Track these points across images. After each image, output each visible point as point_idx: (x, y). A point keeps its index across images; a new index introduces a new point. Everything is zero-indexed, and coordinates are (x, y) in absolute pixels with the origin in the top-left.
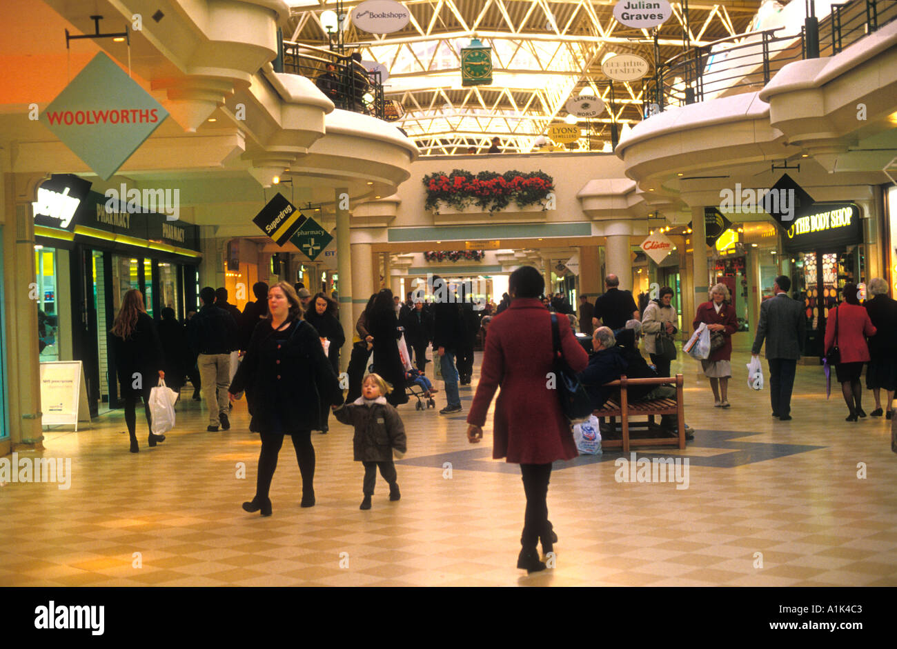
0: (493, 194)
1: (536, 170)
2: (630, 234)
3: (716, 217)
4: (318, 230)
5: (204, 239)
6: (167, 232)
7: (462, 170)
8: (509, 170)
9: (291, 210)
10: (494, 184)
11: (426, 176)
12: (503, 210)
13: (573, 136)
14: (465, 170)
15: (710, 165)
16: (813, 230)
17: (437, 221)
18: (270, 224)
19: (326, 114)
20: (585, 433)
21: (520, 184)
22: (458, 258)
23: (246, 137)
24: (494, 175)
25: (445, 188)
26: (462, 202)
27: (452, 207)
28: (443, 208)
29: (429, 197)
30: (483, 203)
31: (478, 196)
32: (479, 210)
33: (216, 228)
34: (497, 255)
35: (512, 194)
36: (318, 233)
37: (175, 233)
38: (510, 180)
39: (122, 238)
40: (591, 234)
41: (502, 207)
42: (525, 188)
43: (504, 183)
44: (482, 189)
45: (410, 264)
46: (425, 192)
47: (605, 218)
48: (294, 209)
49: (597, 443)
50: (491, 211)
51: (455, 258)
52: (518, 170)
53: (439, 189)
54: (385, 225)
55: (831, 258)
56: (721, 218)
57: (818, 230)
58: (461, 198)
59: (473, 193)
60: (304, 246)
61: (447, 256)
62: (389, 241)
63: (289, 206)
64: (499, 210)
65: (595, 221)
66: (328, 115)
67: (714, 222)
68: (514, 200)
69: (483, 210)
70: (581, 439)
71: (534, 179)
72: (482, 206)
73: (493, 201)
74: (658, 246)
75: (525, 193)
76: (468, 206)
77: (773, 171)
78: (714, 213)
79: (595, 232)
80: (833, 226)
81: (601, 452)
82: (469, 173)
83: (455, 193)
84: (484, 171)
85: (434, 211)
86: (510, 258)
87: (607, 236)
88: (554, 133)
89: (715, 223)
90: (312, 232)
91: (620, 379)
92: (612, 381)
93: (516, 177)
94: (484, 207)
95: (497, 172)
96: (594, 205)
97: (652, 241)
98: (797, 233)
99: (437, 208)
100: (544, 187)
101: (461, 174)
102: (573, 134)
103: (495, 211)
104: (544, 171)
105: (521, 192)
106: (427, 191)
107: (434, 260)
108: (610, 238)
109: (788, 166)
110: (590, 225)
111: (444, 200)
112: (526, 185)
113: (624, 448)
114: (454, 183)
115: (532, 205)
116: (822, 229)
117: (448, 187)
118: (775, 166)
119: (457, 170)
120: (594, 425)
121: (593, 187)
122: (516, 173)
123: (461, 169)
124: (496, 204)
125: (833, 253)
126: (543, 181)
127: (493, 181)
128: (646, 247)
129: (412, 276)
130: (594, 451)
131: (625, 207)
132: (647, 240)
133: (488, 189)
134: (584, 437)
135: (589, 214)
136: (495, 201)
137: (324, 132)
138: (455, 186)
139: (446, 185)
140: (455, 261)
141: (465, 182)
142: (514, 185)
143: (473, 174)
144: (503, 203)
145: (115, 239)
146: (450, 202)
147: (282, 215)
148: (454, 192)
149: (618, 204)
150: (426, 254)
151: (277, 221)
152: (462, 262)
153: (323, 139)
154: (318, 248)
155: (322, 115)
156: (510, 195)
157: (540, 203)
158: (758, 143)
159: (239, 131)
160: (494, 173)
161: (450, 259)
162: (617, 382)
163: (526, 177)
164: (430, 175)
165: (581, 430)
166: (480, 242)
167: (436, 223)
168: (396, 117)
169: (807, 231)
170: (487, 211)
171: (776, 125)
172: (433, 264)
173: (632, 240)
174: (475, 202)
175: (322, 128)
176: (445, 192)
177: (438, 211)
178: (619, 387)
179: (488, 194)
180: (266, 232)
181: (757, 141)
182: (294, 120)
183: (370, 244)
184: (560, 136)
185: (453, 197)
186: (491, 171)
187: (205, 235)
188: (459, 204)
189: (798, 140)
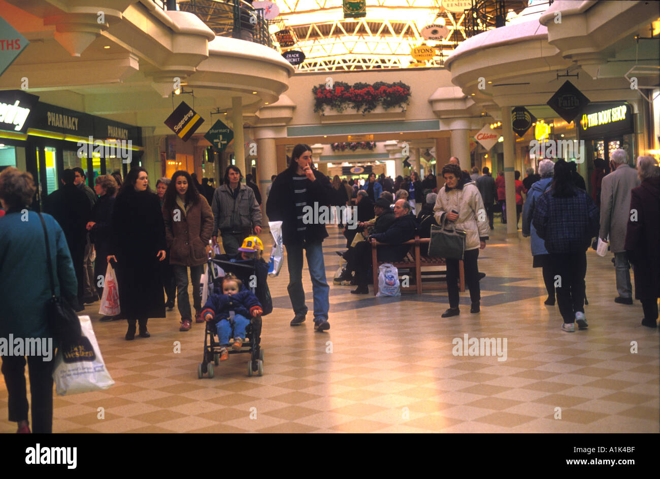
0: (365, 100)
1: (397, 81)
2: (468, 128)
3: (525, 115)
4: (225, 129)
5: (145, 137)
6: (112, 132)
7: (342, 82)
8: (376, 81)
9: (192, 114)
10: (365, 92)
11: (315, 87)
12: (372, 112)
13: (429, 55)
14: (344, 82)
15: (511, 74)
16: (600, 124)
17: (323, 120)
18: (177, 125)
19: (209, 41)
20: (387, 280)
21: (385, 91)
22: (356, 148)
23: (139, 59)
24: (366, 85)
25: (329, 95)
26: (341, 106)
27: (335, 109)
28: (328, 111)
29: (317, 103)
30: (357, 106)
31: (354, 101)
32: (354, 112)
33: (154, 128)
34: (386, 146)
35: (379, 99)
36: (224, 131)
37: (120, 133)
38: (377, 89)
39: (70, 137)
40: (439, 129)
41: (371, 109)
42: (388, 95)
43: (372, 91)
44: (356, 96)
45: (321, 153)
46: (314, 98)
47: (449, 116)
48: (195, 113)
49: (396, 288)
50: (363, 112)
51: (354, 148)
52: (383, 81)
53: (324, 96)
54: (284, 124)
55: (616, 144)
56: (528, 114)
57: (603, 123)
58: (341, 103)
59: (349, 99)
60: (215, 141)
61: (348, 147)
62: (288, 136)
63: (191, 111)
64: (369, 112)
65: (442, 119)
66: (210, 42)
67: (523, 118)
68: (381, 104)
69: (357, 112)
70: (384, 284)
71: (395, 88)
72: (356, 109)
73: (364, 104)
74: (488, 137)
75: (389, 99)
76: (346, 109)
77: (558, 79)
78: (524, 111)
79: (443, 127)
80: (614, 120)
81: (400, 294)
82: (347, 84)
83: (336, 100)
84: (358, 82)
85: (321, 113)
86: (395, 148)
87: (452, 130)
88: (415, 53)
89: (525, 119)
90: (221, 131)
91: (414, 239)
92: (408, 241)
93: (382, 86)
94: (358, 110)
95: (368, 83)
96: (441, 107)
97: (483, 133)
98: (589, 126)
99: (323, 111)
100: (403, 94)
101: (341, 85)
102: (430, 53)
103: (366, 113)
104: (403, 82)
105: (385, 98)
106: (315, 98)
107: (339, 150)
108: (454, 131)
109: (569, 74)
110: (438, 121)
111: (328, 104)
112: (389, 92)
113: (418, 291)
114: (335, 92)
115: (394, 107)
116: (606, 122)
117: (332, 95)
118: (559, 75)
119: (338, 82)
120: (395, 274)
121: (440, 93)
122: (382, 84)
123: (340, 81)
124: (367, 107)
125: (617, 140)
126: (402, 89)
127: (365, 90)
128: (479, 138)
129: (323, 162)
130: (394, 293)
131: (465, 108)
132: (479, 133)
133: (360, 95)
134: (386, 283)
135: (437, 114)
136: (366, 105)
137: (208, 55)
138: (336, 94)
139: (329, 94)
140: (354, 150)
141: (344, 91)
142: (381, 93)
143: (350, 84)
144: (372, 106)
145: (65, 138)
146: (332, 106)
147: (186, 118)
148: (336, 98)
149: (459, 106)
150: (332, 145)
151: (182, 122)
152: (359, 151)
153: (207, 60)
154: (225, 142)
155: (205, 42)
156: (378, 101)
157: (400, 106)
158: (544, 58)
159: (131, 55)
160: (366, 83)
161: (351, 149)
162: (412, 241)
163: (389, 86)
164: (318, 86)
165: (384, 278)
166: (358, 136)
167: (323, 122)
168: (292, 43)
169: (596, 124)
170: (361, 112)
171: (552, 43)
172: (338, 153)
173: (470, 132)
174: (351, 105)
175: (206, 52)
176: (329, 98)
177: (324, 113)
178: (414, 245)
179: (361, 99)
180: (174, 131)
181: (543, 56)
182: (184, 46)
183: (274, 138)
184: (419, 56)
185: (334, 102)
186: (363, 82)
187: (146, 134)
188: (339, 107)
189: (570, 53)
